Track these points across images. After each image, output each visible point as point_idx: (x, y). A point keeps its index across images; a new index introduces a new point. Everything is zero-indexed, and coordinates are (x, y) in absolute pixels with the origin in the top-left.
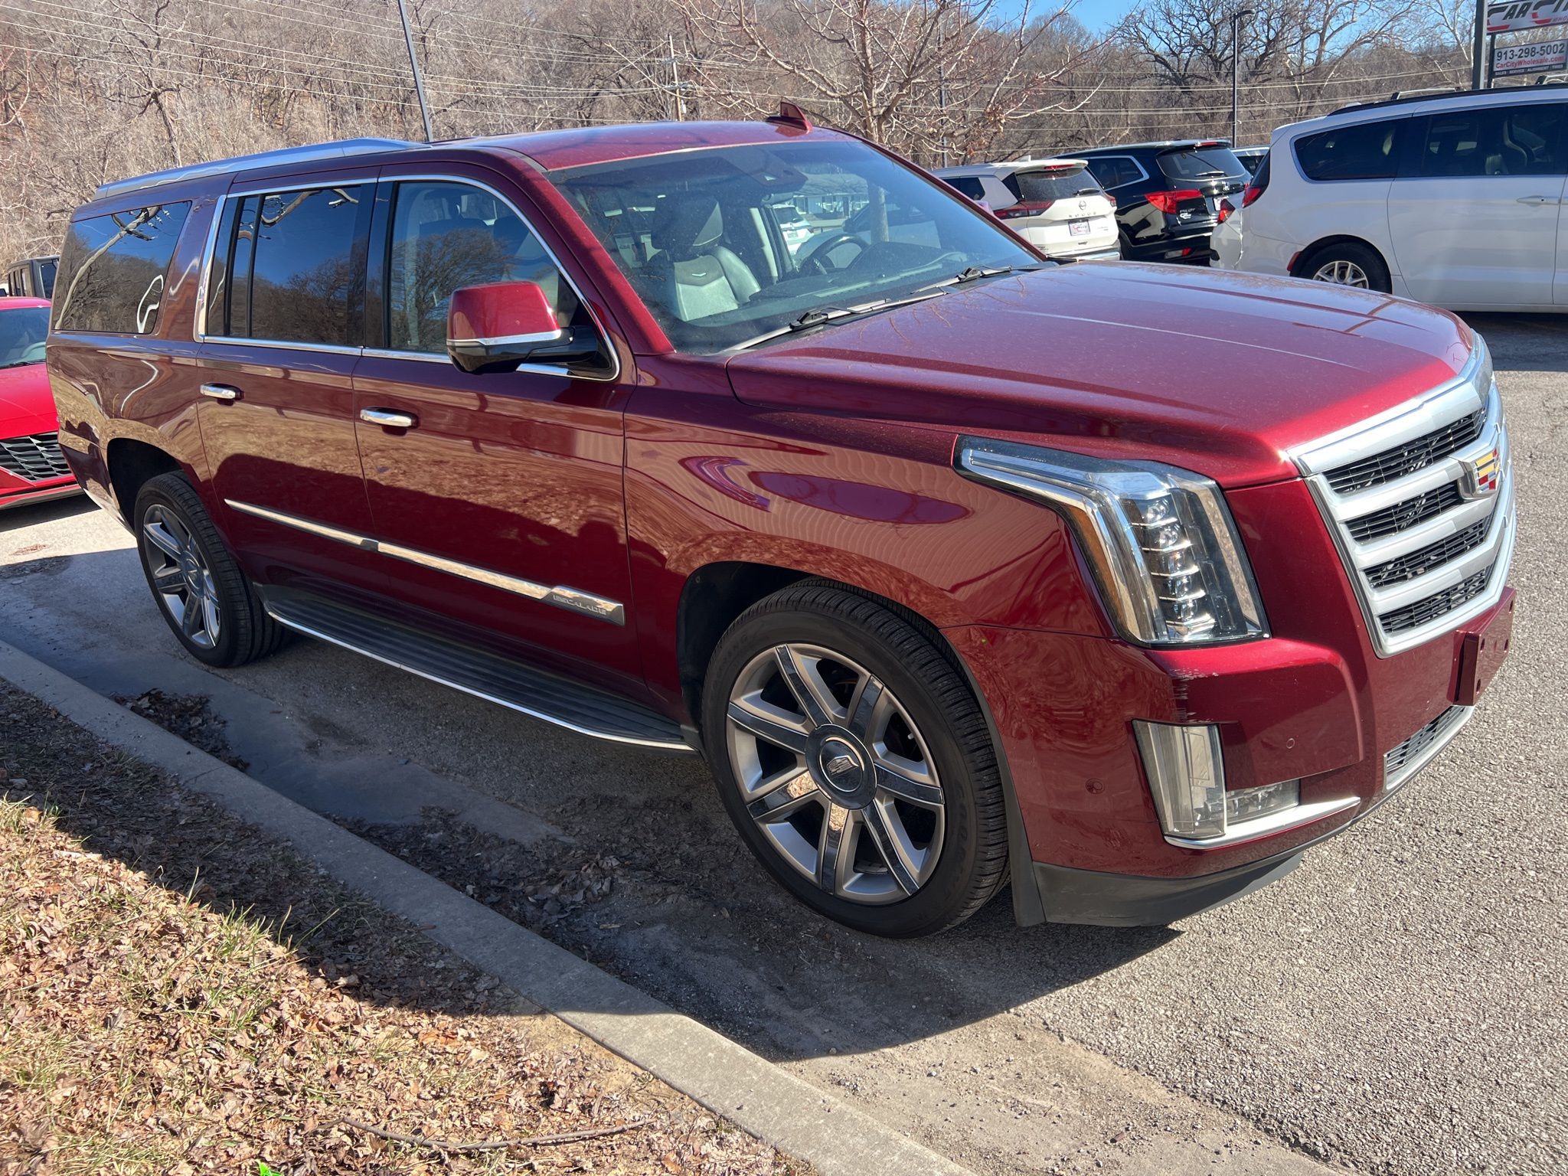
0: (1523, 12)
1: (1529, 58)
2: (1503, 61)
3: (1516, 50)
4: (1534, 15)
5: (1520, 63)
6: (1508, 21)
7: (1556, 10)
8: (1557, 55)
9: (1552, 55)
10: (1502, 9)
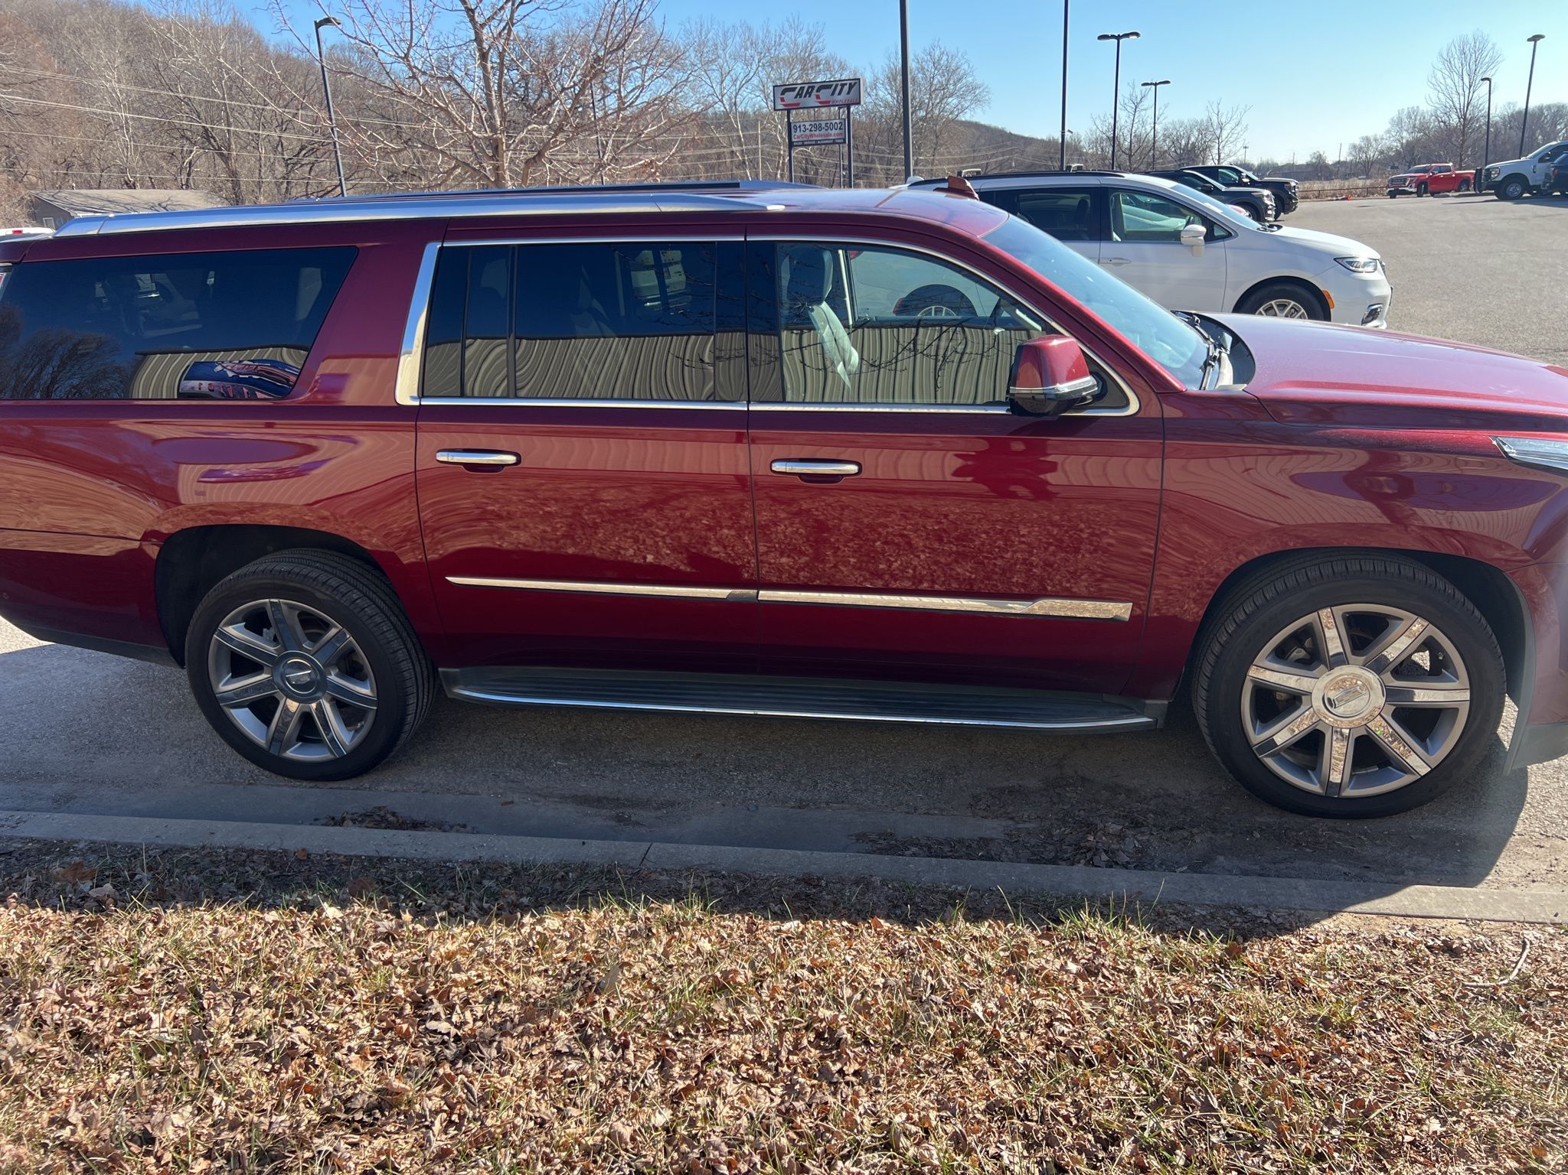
0: (809, 93)
1: (818, 132)
2: (798, 133)
3: (807, 124)
4: (818, 97)
5: (811, 135)
6: (798, 100)
7: (833, 94)
8: (838, 131)
9: (834, 131)
10: (793, 90)
